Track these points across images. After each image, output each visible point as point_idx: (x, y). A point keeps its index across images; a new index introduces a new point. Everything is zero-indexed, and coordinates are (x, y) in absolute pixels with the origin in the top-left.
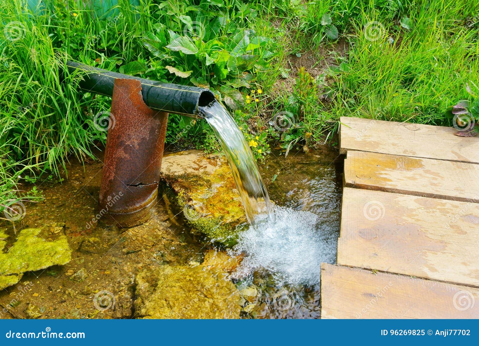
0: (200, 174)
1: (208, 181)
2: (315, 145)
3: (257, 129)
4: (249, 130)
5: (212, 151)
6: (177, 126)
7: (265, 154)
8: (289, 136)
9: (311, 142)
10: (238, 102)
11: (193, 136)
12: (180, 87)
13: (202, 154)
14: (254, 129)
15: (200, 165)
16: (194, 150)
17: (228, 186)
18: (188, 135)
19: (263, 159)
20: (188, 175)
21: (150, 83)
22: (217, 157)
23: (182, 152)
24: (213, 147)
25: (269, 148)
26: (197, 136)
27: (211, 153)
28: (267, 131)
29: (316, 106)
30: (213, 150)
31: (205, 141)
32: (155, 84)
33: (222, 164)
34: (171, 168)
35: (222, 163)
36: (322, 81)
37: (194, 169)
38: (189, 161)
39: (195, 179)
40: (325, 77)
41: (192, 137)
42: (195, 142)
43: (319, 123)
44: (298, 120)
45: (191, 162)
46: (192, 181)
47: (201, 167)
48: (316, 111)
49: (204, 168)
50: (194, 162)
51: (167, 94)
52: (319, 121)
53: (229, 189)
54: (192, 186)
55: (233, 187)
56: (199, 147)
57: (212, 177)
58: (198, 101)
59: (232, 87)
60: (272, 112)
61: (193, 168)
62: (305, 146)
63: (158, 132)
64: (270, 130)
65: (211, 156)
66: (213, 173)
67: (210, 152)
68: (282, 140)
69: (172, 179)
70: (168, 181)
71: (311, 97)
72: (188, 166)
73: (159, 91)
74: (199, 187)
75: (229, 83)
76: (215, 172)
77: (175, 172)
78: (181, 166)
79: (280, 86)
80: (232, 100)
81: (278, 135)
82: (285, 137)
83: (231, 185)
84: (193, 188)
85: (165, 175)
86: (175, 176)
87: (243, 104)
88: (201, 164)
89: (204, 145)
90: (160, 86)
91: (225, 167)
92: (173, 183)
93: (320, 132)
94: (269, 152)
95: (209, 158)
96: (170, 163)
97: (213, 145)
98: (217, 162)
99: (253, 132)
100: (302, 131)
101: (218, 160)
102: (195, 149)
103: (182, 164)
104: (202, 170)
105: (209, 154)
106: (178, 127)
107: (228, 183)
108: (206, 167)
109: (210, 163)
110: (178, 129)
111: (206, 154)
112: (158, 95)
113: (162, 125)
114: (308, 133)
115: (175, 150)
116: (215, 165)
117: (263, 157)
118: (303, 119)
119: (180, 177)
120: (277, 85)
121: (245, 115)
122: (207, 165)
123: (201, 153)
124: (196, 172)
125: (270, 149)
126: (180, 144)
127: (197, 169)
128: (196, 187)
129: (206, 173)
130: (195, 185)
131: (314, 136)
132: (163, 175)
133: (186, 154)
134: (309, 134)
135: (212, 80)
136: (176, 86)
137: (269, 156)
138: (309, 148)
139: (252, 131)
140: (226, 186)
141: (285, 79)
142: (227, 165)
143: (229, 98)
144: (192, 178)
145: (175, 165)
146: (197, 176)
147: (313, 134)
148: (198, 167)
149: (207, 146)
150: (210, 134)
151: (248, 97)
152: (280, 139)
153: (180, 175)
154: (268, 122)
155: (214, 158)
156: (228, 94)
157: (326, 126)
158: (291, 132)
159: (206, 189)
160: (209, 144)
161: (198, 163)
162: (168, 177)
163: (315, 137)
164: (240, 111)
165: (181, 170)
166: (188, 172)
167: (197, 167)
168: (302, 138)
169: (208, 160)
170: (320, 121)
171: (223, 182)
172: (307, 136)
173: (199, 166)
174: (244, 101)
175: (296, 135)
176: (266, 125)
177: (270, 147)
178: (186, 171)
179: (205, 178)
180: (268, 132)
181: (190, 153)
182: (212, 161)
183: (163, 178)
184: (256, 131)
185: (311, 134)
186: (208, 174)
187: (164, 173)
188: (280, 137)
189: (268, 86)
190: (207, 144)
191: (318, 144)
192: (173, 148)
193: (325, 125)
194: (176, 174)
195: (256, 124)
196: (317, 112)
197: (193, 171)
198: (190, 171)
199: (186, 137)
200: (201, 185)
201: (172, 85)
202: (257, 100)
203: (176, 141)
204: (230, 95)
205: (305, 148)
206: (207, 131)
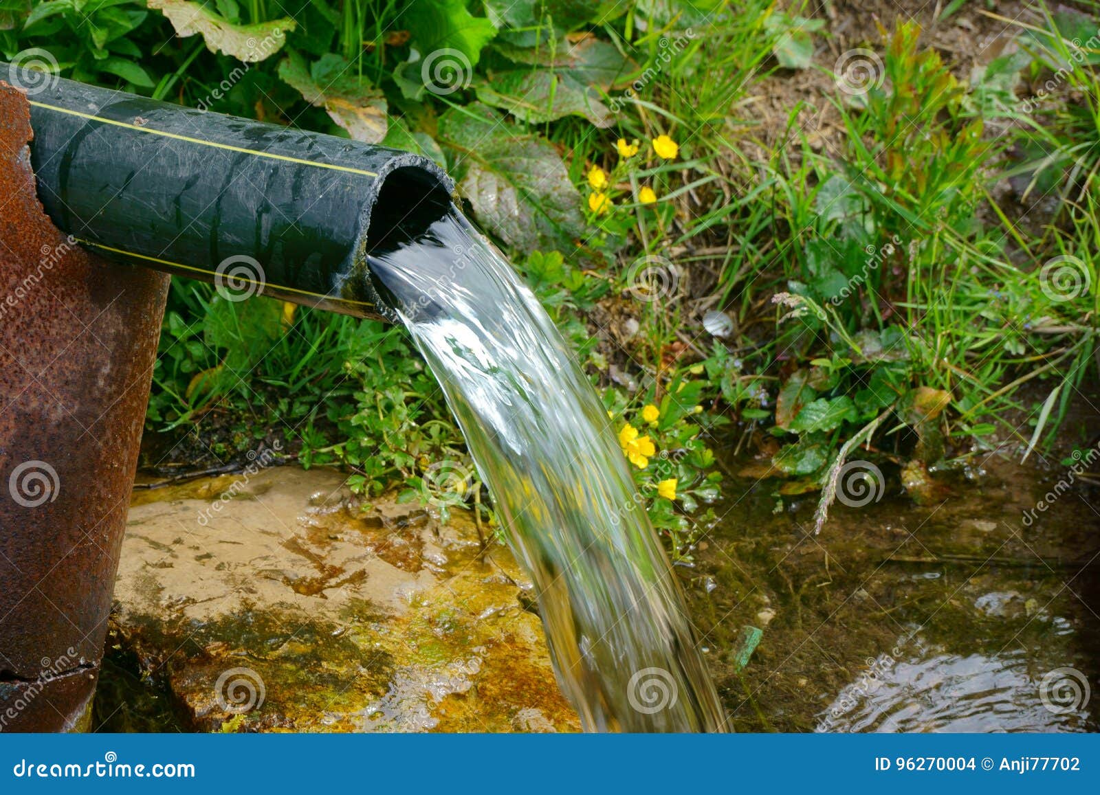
0: (332, 616)
1: (378, 661)
2: (961, 460)
3: (642, 355)
4: (600, 361)
5: (393, 482)
6: (191, 330)
7: (689, 505)
8: (822, 403)
9: (946, 441)
10: (546, 205)
11: (283, 392)
12: (258, 138)
13: (335, 495)
14: (626, 357)
15: (328, 562)
16: (289, 474)
17: (493, 690)
18: (256, 383)
19: (683, 536)
20: (264, 620)
21: (81, 103)
22: (424, 518)
23: (216, 483)
24: (399, 462)
25: (710, 469)
26: (304, 391)
27: (386, 492)
28: (697, 369)
29: (972, 239)
30: (397, 474)
31: (354, 420)
32: (108, 111)
33: (453, 561)
34: (165, 578)
35: (448, 552)
36: (1002, 95)
37: (298, 586)
38: (266, 539)
39: (304, 649)
40: (1017, 77)
41: (274, 396)
42: (290, 421)
43: (989, 336)
44: (873, 315)
45: (272, 541)
46: (286, 659)
47: (335, 571)
48: (970, 264)
49: (351, 580)
50: (293, 545)
51: (184, 173)
52: (987, 322)
53: (500, 710)
54: (290, 686)
55: (517, 695)
56: (315, 455)
57: (398, 634)
58: (365, 221)
59: (509, 118)
60: (719, 263)
61: (288, 581)
62: (913, 464)
63: (110, 379)
64: (712, 366)
65: (391, 508)
66: (400, 609)
67: (379, 486)
68: (784, 425)
69: (174, 641)
70: (146, 657)
71: (947, 188)
72: (262, 565)
73: (134, 155)
74: (332, 697)
75: (488, 96)
76: (416, 605)
77: (191, 601)
78: (219, 568)
79: (769, 116)
80: (510, 195)
81: (763, 397)
82: (798, 409)
83: (509, 686)
84: (296, 700)
85: (133, 616)
86: (189, 624)
87: (570, 216)
88: (335, 560)
89: (349, 445)
90: (138, 125)
91: (467, 580)
92: (179, 666)
93: (994, 388)
94: (710, 495)
95: (377, 524)
96: (156, 545)
97: (397, 450)
98: (420, 544)
99: (617, 375)
100: (899, 377)
101: (427, 535)
102: (293, 463)
103: (227, 554)
104: (339, 595)
105: (373, 495)
106: (198, 337)
107: (488, 672)
108: (362, 576)
109: (384, 551)
110: (197, 350)
111: (359, 497)
112: (132, 174)
113: (134, 339)
114: (928, 394)
115: (178, 470)
116: (412, 564)
117: (682, 523)
118: (903, 311)
119: (214, 629)
120: (749, 107)
121: (580, 278)
122: (365, 565)
123: (331, 488)
124: (308, 606)
125: (716, 475)
126: (206, 434)
127: (314, 588)
128: (315, 697)
129: (363, 612)
130: (304, 684)
131: (960, 407)
132: (122, 619)
133: (239, 496)
134: (934, 397)
135: (396, 75)
136: (236, 128)
137: (713, 521)
138: (932, 475)
139: (614, 369)
140: (480, 693)
141: (790, 72)
142: (483, 566)
143: (492, 180)
144: (286, 638)
145: (185, 562)
146: (310, 629)
147: (958, 395)
148: (318, 575)
149: (361, 452)
150: (385, 386)
151: (597, 177)
152: (771, 422)
153: (217, 618)
154: (699, 318)
155: (401, 523)
156: (488, 156)
157: (1029, 351)
158: (832, 383)
159: (371, 710)
160: (378, 437)
161: (314, 550)
162: (148, 629)
163: (969, 414)
164: (557, 258)
165: (222, 589)
166: (260, 606)
167: (310, 572)
168: (892, 420)
169: (372, 535)
170: (999, 326)
171: (459, 668)
172: (925, 409)
173: (322, 568)
174: (580, 201)
175: (863, 398)
176: (688, 332)
177: (715, 466)
178: (252, 598)
179: (362, 643)
180: (704, 376)
181: (264, 490)
182: (397, 541)
183: (120, 638)
184: (635, 371)
185: (946, 397)
186: (380, 620)
187: (126, 608)
188: (772, 409)
189: (704, 117)
190: (366, 442)
191: (981, 453)
192: (168, 459)
193: (1022, 351)
194: (196, 613)
195: (633, 325)
196: (974, 271)
197: (290, 596)
198: (271, 595)
199: (240, 396)
200: (341, 685)
201: (212, 124)
202: (647, 196)
203: (185, 418)
204: (500, 164)
205: (914, 478)
206: (364, 369)
